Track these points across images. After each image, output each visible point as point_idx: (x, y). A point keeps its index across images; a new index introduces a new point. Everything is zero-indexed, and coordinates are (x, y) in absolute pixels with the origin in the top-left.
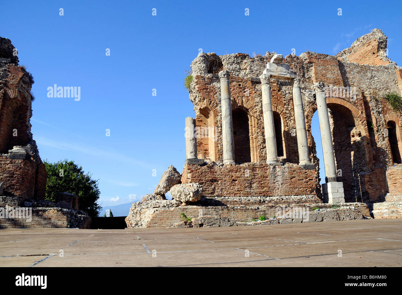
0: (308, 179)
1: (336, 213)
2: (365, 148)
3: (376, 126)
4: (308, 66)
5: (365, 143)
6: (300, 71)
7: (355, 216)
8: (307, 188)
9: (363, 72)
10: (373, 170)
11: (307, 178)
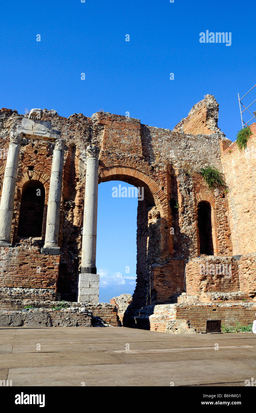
0: (47, 267)
1: (46, 316)
2: (160, 234)
3: (182, 206)
4: (98, 128)
5: (161, 227)
6: (85, 133)
7: (78, 322)
8: (42, 279)
9: (175, 140)
10: (169, 262)
11: (45, 266)
